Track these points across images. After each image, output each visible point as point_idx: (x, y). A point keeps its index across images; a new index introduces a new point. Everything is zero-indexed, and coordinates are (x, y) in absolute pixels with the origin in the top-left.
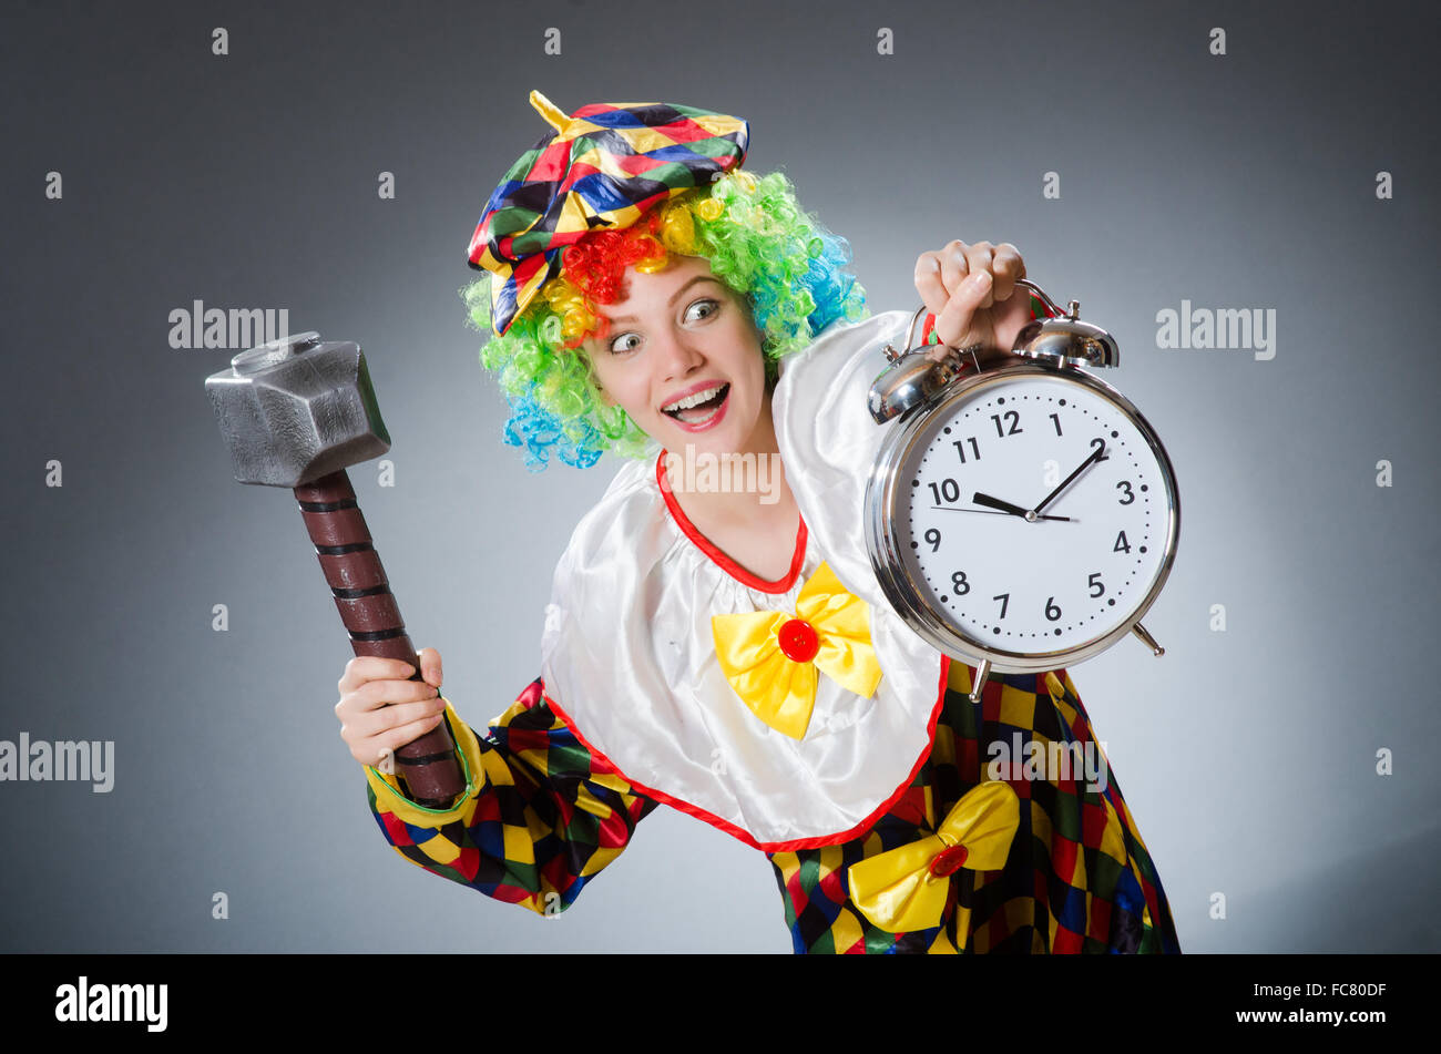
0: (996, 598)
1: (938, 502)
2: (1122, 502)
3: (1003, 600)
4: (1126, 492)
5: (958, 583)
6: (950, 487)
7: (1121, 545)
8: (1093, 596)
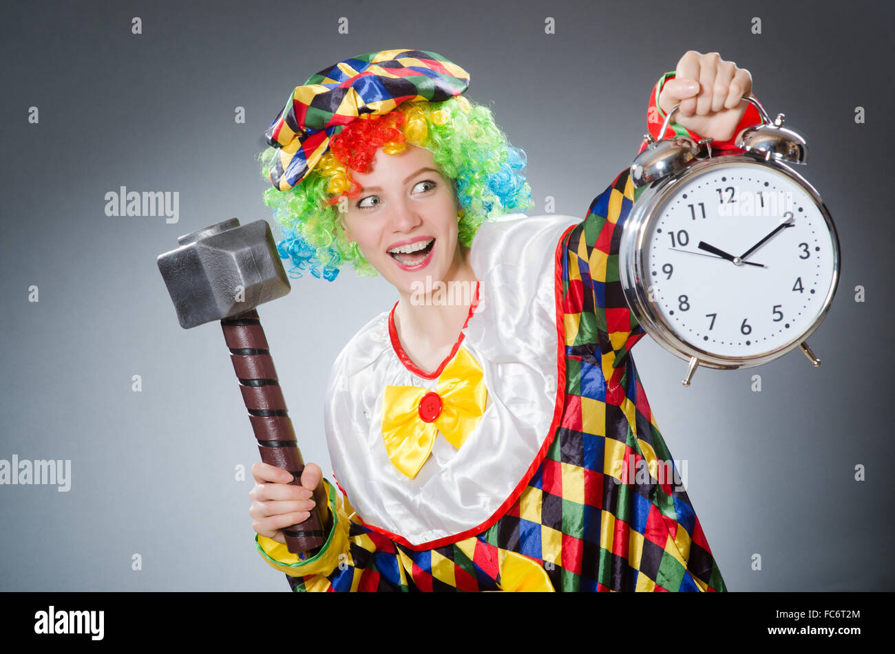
0: (707, 316)
1: (674, 245)
2: (801, 257)
3: (712, 317)
4: (805, 250)
5: (682, 303)
6: (683, 236)
7: (798, 287)
8: (775, 320)
